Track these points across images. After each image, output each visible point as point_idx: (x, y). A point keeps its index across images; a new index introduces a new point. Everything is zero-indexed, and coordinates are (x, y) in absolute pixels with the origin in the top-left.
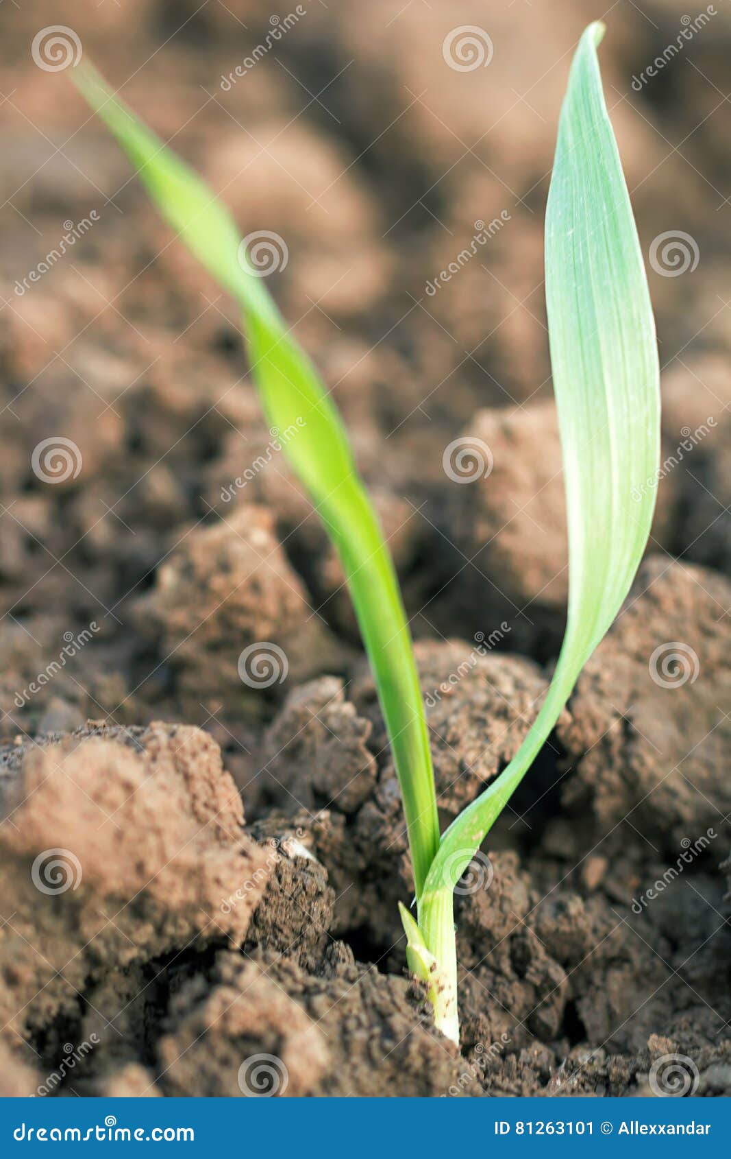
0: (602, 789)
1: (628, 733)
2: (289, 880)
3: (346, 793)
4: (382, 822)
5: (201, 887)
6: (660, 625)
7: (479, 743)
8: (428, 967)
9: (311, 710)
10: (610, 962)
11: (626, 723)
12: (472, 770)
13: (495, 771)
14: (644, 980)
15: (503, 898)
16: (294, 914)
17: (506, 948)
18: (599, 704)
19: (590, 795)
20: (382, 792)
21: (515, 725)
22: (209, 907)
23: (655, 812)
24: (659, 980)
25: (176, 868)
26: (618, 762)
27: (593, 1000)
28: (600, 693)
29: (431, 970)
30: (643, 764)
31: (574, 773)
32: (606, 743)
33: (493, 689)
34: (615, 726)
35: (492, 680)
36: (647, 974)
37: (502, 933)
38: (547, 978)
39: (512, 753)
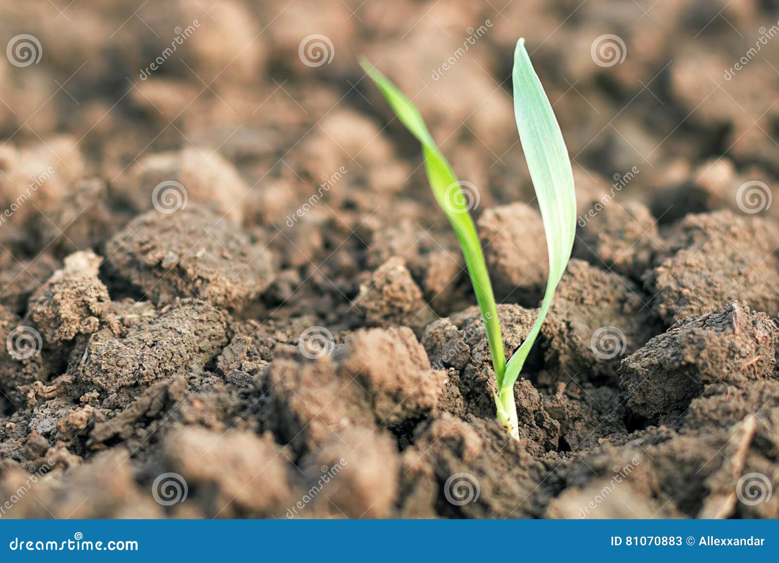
0: (562, 352)
1: (570, 328)
2: (446, 391)
3: (459, 362)
4: (476, 370)
5: (420, 387)
6: (576, 285)
7: (511, 334)
8: (506, 418)
9: (438, 331)
10: (575, 420)
11: (568, 324)
12: (510, 344)
13: (520, 344)
14: (590, 426)
15: (530, 395)
16: (450, 404)
17: (533, 416)
18: (556, 317)
19: (557, 354)
20: (474, 358)
21: (525, 326)
22: (423, 394)
23: (584, 360)
24: (595, 426)
25: (411, 377)
26: (567, 340)
27: (570, 434)
28: (556, 313)
29: (508, 420)
30: (577, 340)
31: (549, 346)
32: (561, 332)
33: (513, 314)
34: (564, 325)
35: (511, 311)
36: (590, 423)
37: (531, 409)
38: (552, 424)
39: (525, 336)
